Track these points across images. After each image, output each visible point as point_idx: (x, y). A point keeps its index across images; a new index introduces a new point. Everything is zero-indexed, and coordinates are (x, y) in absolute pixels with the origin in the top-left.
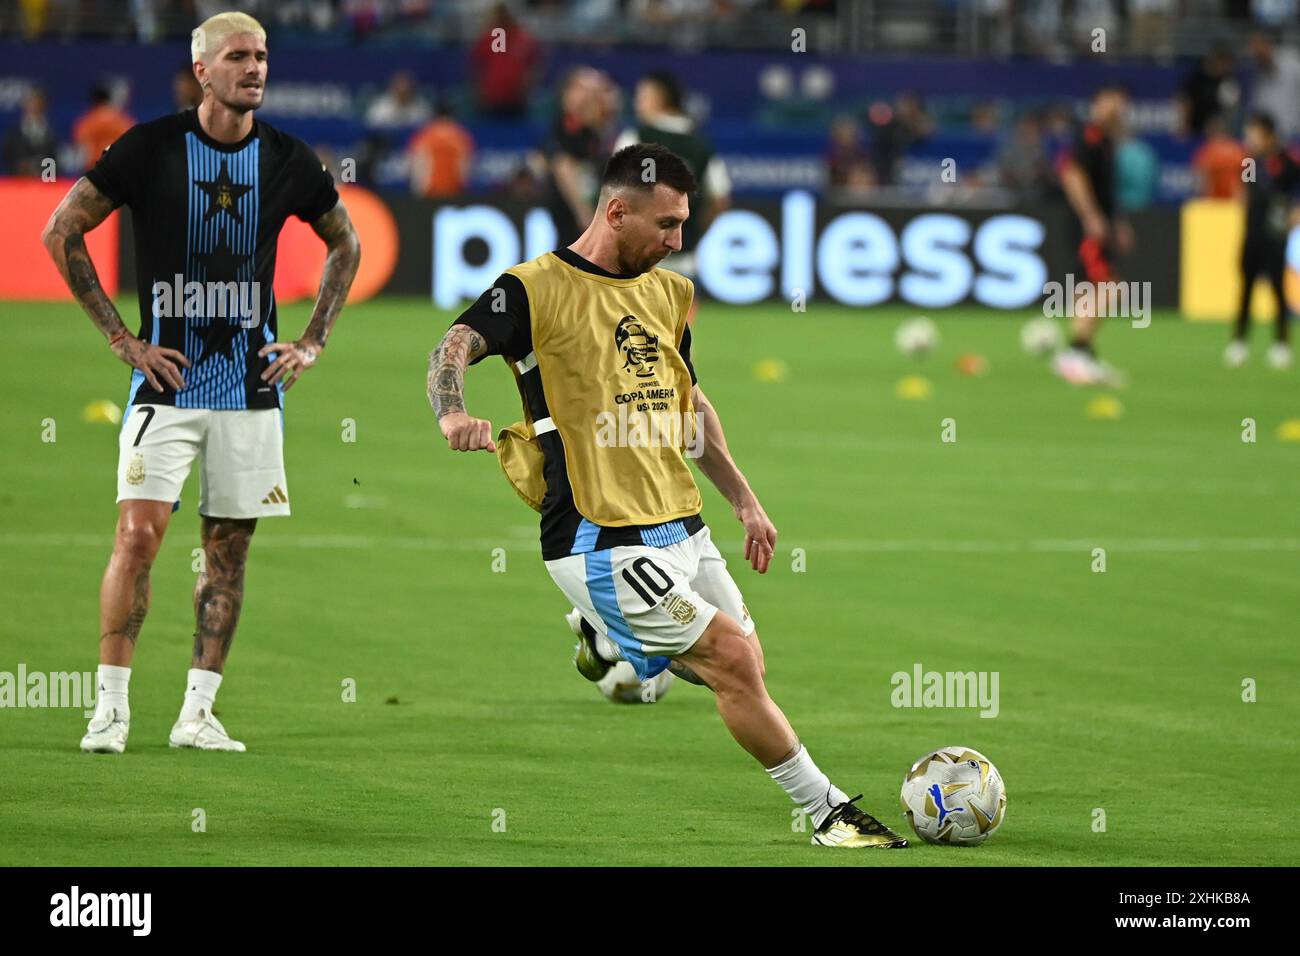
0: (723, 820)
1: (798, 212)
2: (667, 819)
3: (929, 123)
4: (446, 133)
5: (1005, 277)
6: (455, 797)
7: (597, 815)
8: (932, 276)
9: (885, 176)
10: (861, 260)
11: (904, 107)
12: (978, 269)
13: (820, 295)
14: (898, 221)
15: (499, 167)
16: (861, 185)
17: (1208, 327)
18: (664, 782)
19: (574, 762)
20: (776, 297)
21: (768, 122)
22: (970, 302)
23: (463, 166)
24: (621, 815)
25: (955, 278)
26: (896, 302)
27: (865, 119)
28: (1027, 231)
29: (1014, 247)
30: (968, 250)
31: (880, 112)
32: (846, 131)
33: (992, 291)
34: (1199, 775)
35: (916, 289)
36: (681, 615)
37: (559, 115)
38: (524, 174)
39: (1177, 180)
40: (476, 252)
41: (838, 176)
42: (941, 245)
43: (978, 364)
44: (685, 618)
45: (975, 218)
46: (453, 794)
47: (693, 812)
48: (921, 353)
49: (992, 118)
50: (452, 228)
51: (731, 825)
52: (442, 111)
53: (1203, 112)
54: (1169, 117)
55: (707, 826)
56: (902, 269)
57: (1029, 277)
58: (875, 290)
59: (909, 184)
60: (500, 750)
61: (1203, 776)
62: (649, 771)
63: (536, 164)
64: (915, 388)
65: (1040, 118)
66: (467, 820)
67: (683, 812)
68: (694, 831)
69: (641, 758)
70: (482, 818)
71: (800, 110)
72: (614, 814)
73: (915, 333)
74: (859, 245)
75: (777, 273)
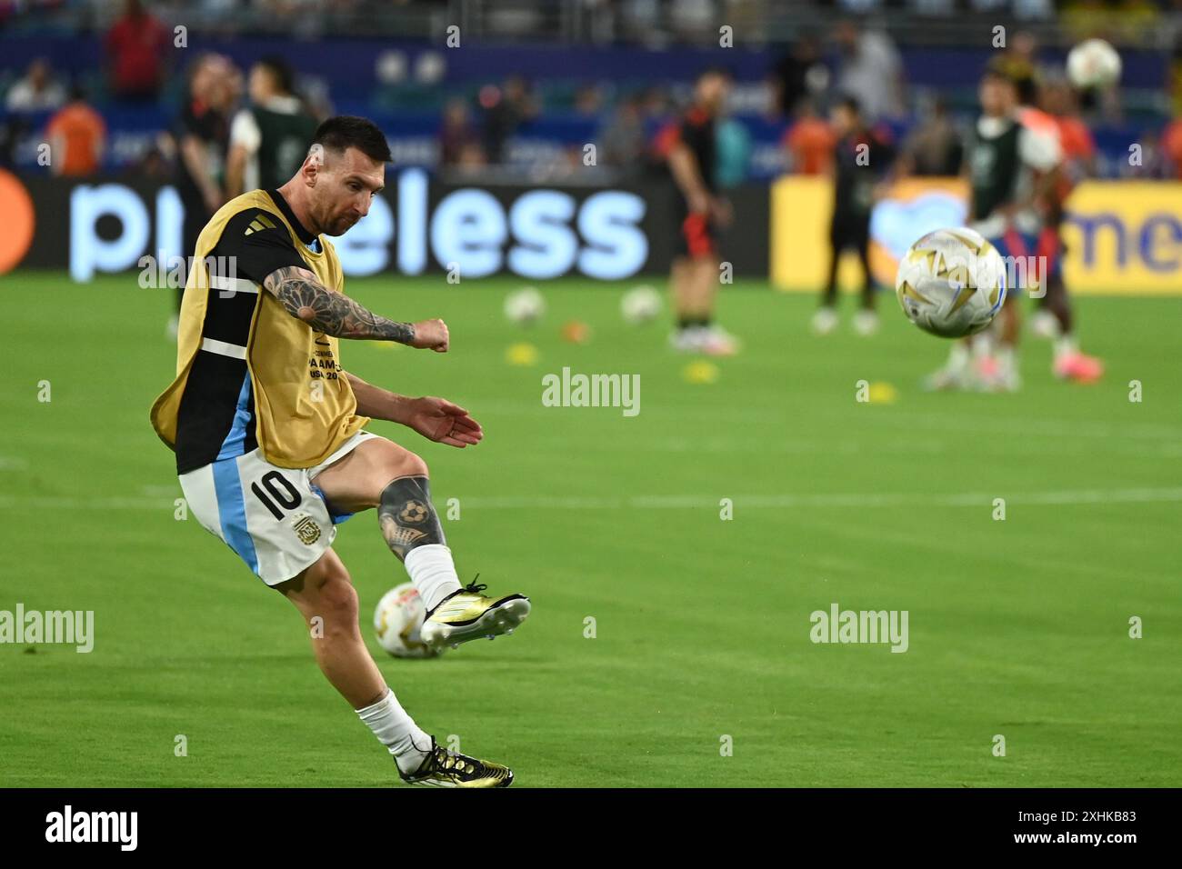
0: (343, 762)
1: (413, 189)
2: (289, 761)
3: (535, 105)
4: (80, 116)
5: (608, 250)
6: (89, 741)
7: (223, 757)
8: (539, 249)
9: (494, 154)
10: (472, 234)
11: (512, 90)
12: (582, 243)
13: (434, 267)
14: (507, 197)
15: (131, 147)
16: (471, 163)
17: (797, 296)
18: (286, 726)
19: (201, 708)
20: (392, 267)
21: (383, 104)
22: (574, 273)
23: (98, 147)
24: (245, 757)
25: (560, 252)
26: (505, 274)
27: (475, 101)
28: (628, 206)
29: (615, 221)
30: (573, 224)
31: (490, 95)
32: (458, 113)
33: (595, 264)
34: (789, 717)
35: (524, 262)
36: (306, 535)
37: (188, 100)
38: (154, 154)
39: (770, 158)
40: (109, 228)
41: (450, 155)
42: (546, 220)
43: (583, 332)
44: (309, 538)
45: (580, 194)
46: (87, 738)
47: (313, 753)
48: (528, 322)
49: (595, 100)
50: (86, 206)
51: (349, 767)
52: (76, 95)
53: (793, 95)
54: (760, 98)
55: (326, 767)
56: (510, 243)
57: (630, 251)
58: (485, 262)
59: (518, 162)
60: (132, 697)
61: (794, 718)
62: (271, 715)
63: (166, 145)
64: (522, 355)
65: (640, 99)
66: (101, 762)
67: (304, 754)
68: (314, 771)
69: (264, 703)
70: (115, 761)
71: (412, 92)
72: (239, 756)
73: (523, 303)
74: (469, 220)
75: (393, 247)
